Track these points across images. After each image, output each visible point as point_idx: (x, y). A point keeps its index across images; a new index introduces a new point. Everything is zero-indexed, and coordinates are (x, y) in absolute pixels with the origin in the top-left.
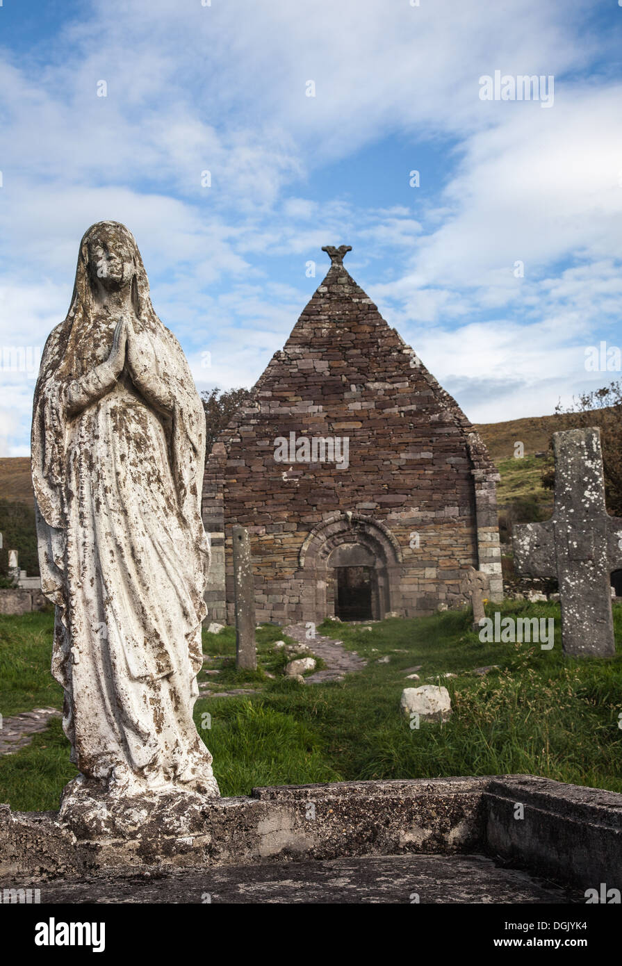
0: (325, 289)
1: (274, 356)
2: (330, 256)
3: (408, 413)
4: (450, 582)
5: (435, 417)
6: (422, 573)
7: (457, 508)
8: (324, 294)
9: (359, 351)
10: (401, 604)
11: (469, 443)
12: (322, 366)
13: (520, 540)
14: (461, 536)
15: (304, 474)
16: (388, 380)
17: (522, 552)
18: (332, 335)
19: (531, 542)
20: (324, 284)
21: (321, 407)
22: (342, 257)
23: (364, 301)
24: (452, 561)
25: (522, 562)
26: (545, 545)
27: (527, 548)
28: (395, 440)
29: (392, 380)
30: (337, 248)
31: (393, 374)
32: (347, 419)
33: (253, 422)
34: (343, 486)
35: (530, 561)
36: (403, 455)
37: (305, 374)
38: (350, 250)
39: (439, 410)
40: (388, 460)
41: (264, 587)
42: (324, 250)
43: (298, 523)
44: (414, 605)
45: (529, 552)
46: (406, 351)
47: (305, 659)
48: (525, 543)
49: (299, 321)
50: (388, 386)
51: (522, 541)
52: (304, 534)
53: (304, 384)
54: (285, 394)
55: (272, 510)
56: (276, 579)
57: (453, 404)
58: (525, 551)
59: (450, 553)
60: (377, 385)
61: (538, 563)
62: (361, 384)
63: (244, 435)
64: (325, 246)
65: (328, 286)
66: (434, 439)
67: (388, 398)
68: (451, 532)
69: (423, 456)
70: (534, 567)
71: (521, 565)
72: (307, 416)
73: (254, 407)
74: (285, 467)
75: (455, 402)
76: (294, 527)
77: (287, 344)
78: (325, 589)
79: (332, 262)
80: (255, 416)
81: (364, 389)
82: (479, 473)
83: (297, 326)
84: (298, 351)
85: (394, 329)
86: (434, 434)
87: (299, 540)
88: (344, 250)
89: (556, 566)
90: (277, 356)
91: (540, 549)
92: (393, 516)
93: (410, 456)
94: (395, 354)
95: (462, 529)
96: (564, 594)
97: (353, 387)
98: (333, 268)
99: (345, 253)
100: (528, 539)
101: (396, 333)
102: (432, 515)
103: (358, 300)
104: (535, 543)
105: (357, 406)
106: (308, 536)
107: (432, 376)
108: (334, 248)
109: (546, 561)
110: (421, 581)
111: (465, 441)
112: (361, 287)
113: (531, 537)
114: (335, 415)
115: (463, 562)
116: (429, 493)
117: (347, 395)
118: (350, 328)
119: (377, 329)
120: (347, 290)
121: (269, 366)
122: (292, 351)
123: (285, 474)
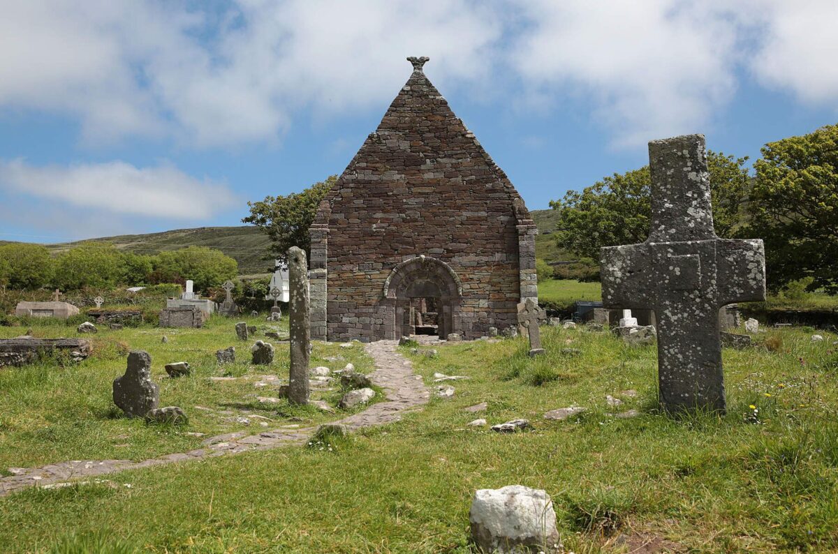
0: (409, 88)
1: (369, 137)
2: (413, 65)
3: (469, 182)
4: (498, 311)
5: (489, 186)
6: (477, 303)
7: (505, 255)
8: (407, 91)
9: (433, 135)
10: (460, 326)
11: (514, 205)
12: (405, 145)
13: (610, 265)
14: (507, 276)
15: (389, 226)
16: (454, 156)
17: (612, 279)
18: (412, 121)
19: (623, 268)
20: (407, 84)
21: (403, 176)
22: (422, 65)
23: (437, 98)
24: (500, 294)
25: (612, 291)
26: (640, 271)
27: (619, 274)
28: (459, 202)
29: (458, 156)
30: (418, 58)
31: (459, 152)
32: (423, 184)
33: (352, 185)
34: (418, 236)
35: (622, 290)
36: (464, 213)
37: (392, 151)
38: (428, 60)
39: (493, 181)
40: (453, 216)
41: (356, 311)
42: (408, 59)
43: (383, 263)
44: (471, 328)
45: (621, 278)
46: (468, 136)
47: (363, 390)
48: (616, 269)
49: (388, 111)
50: (454, 161)
51: (613, 266)
52: (387, 271)
53: (391, 158)
54: (377, 165)
55: (364, 252)
56: (365, 305)
57: (504, 176)
58: (616, 278)
59: (498, 288)
60: (444, 160)
61: (632, 293)
62: (434, 160)
63: (345, 195)
64: (409, 56)
65: (411, 86)
66: (488, 202)
67: (454, 170)
68: (499, 273)
69: (479, 215)
70: (626, 297)
71: (610, 294)
72: (393, 181)
73: (353, 174)
74: (375, 221)
75: (504, 175)
76: (380, 266)
77: (378, 128)
78: (402, 314)
79: (415, 69)
80: (353, 181)
81: (435, 163)
82: (521, 228)
83: (386, 115)
84: (386, 133)
85: (459, 119)
86: (488, 198)
87: (383, 276)
88: (423, 61)
89: (654, 296)
90: (371, 137)
91: (634, 276)
92: (456, 259)
93: (469, 214)
94: (460, 137)
95: (508, 270)
96: (663, 330)
97: (428, 161)
98: (415, 73)
99: (424, 62)
100: (619, 264)
101: (461, 122)
102: (485, 259)
103: (433, 97)
104: (628, 269)
105: (430, 176)
106: (390, 273)
107: (487, 155)
108: (416, 58)
109: (641, 291)
110: (476, 310)
111: (511, 204)
112: (436, 88)
113: (624, 262)
114: (414, 182)
115: (508, 295)
116: (484, 242)
117: (423, 167)
118: (426, 117)
119: (447, 118)
120: (425, 89)
121: (365, 143)
122: (382, 133)
123: (374, 226)
